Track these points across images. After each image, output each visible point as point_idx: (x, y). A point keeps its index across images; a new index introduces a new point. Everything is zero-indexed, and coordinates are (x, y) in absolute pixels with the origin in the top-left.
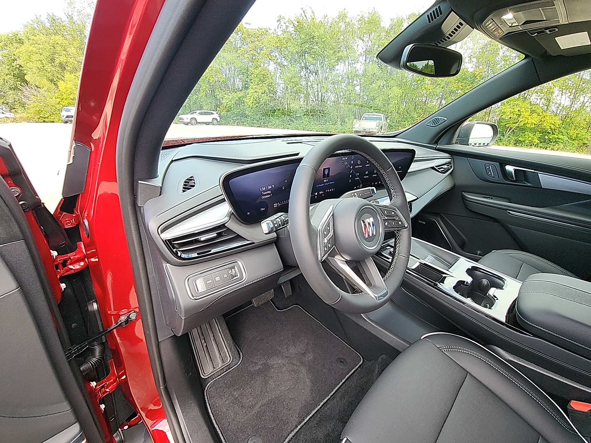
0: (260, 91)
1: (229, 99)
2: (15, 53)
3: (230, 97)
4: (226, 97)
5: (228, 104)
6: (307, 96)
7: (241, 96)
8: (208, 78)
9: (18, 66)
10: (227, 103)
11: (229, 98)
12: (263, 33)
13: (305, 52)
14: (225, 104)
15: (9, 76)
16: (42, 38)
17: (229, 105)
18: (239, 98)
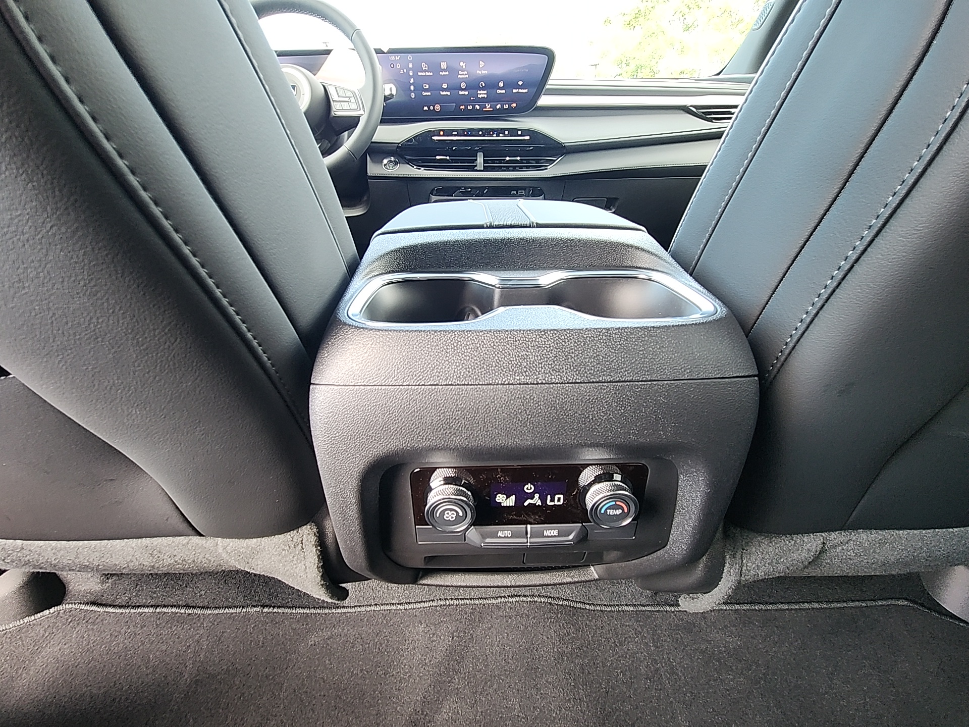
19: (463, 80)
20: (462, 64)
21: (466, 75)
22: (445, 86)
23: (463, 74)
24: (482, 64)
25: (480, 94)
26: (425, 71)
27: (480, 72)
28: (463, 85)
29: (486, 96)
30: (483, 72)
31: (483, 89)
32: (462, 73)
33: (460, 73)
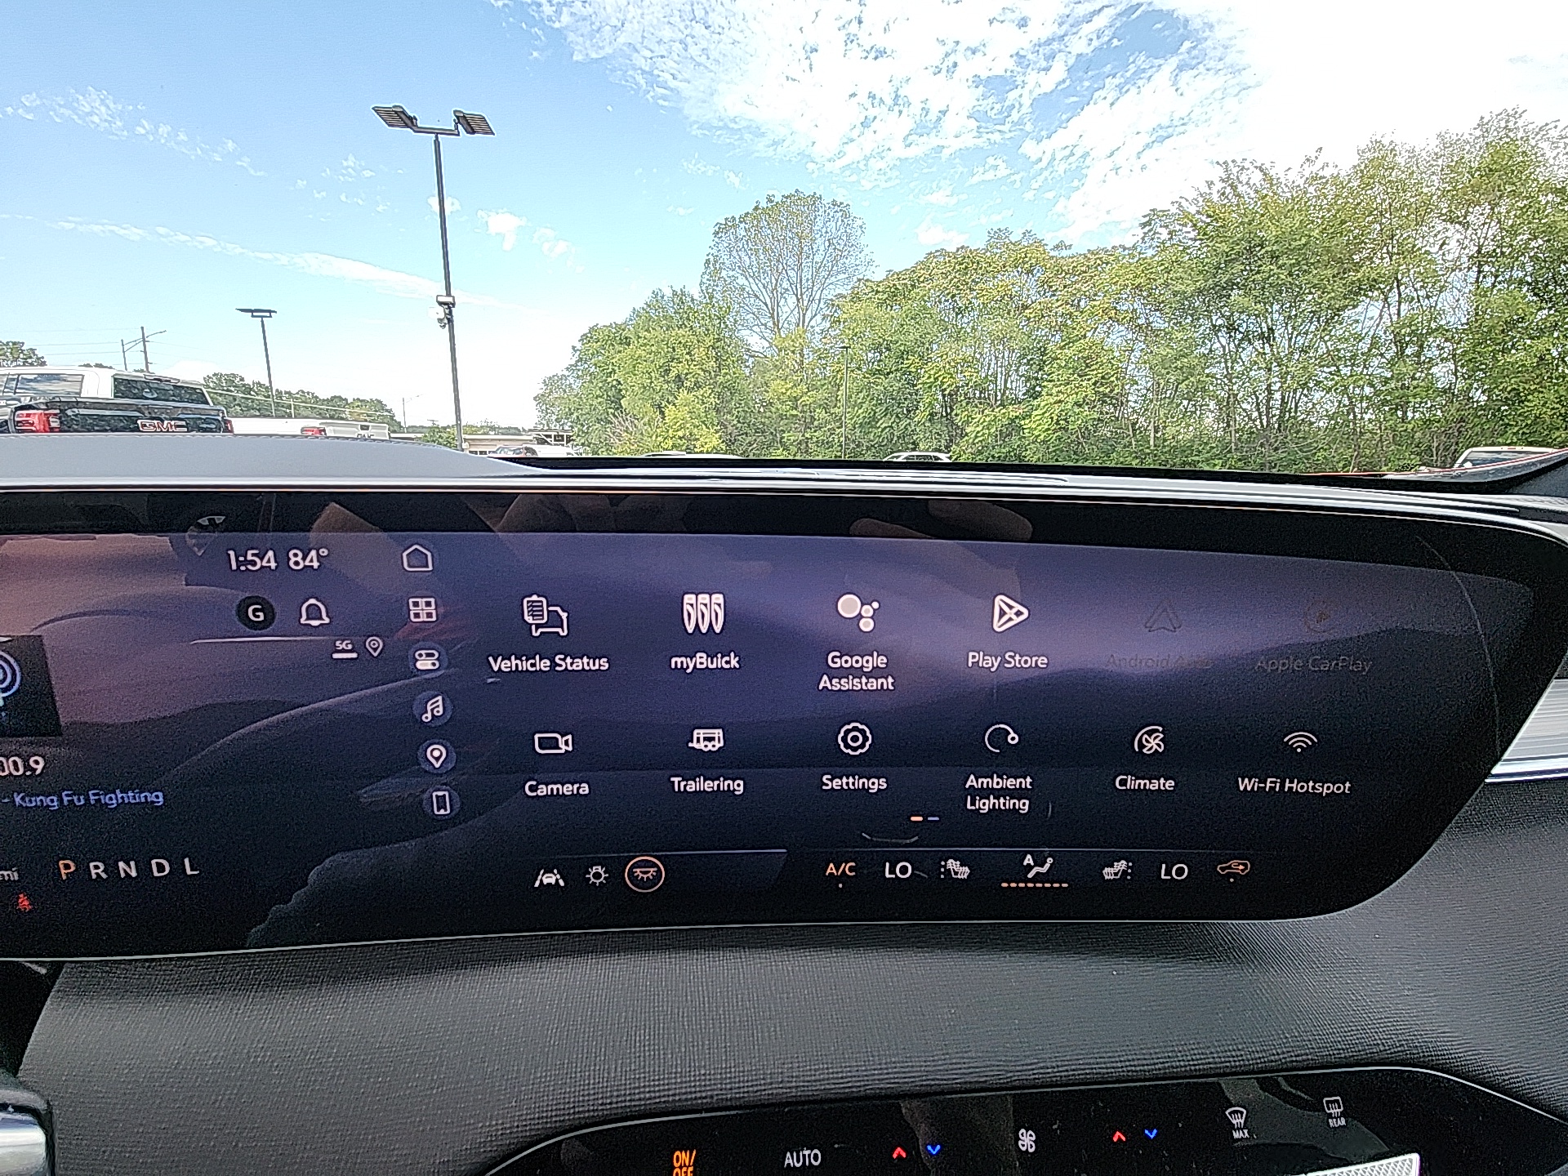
0: (1072, 399)
1: (985, 424)
2: (614, 361)
3: (988, 419)
4: (976, 420)
5: (979, 435)
6: (1228, 406)
7: (1018, 414)
8: (940, 379)
9: (615, 383)
10: (978, 432)
11: (984, 421)
12: (1098, 261)
13: (1231, 284)
14: (973, 436)
15: (600, 400)
16: (659, 333)
17: (981, 439)
18: (1013, 421)
19: (851, 707)
20: (848, 606)
21: (876, 673)
22: (708, 740)
23: (858, 672)
24: (1008, 613)
25: (985, 793)
26: (548, 646)
27: (991, 663)
28: (855, 739)
29: (1024, 806)
30: (1016, 661)
31: (1007, 761)
32: (846, 662)
33: (836, 661)
